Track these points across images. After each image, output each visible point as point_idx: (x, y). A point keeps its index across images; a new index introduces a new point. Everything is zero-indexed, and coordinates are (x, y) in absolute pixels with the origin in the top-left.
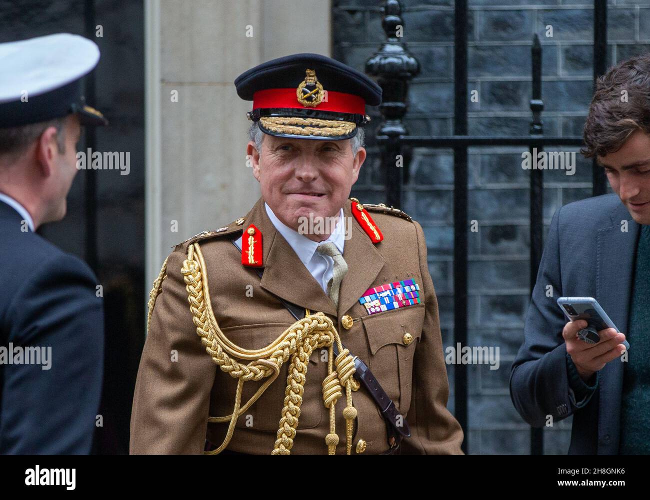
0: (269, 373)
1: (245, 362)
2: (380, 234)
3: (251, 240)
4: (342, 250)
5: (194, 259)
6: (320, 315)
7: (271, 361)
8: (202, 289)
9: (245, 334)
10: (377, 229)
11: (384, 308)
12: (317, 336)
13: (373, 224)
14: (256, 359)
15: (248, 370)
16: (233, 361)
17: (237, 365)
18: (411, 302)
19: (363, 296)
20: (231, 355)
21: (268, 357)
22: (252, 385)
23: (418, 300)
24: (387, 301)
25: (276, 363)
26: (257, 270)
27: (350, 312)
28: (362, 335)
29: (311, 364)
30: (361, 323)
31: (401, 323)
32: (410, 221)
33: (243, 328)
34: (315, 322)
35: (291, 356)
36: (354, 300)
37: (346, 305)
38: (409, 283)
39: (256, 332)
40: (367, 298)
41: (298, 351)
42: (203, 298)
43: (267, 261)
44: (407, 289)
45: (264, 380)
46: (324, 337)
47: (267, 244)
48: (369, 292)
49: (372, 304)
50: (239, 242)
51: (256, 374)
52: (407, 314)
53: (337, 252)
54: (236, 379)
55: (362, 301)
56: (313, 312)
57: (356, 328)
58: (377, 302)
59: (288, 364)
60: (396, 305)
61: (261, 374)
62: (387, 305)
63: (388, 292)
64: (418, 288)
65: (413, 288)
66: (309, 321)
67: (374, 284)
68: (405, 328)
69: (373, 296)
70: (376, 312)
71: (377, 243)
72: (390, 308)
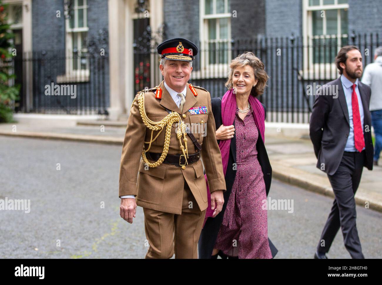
0: (160, 128)
1: (154, 125)
2: (197, 93)
3: (159, 92)
4: (185, 96)
5: (141, 96)
6: (176, 113)
7: (161, 125)
8: (143, 104)
9: (154, 118)
10: (196, 92)
11: (196, 113)
12: (174, 118)
13: (195, 91)
14: (156, 125)
15: (154, 128)
16: (150, 125)
17: (151, 126)
18: (204, 112)
19: (190, 110)
20: (149, 123)
21: (159, 124)
22: (156, 132)
23: (207, 112)
24: (197, 111)
25: (162, 126)
26: (159, 99)
27: (185, 113)
28: (189, 120)
29: (173, 128)
30: (188, 117)
31: (201, 118)
32: (206, 91)
33: (153, 116)
34: (174, 114)
35: (167, 124)
36: (187, 110)
37: (185, 111)
38: (204, 107)
39: (157, 118)
40: (191, 110)
41: (169, 123)
42: (143, 107)
43: (162, 97)
44: (203, 109)
45: (159, 131)
46: (176, 119)
47: (163, 92)
48: (192, 108)
49: (192, 112)
50: (155, 92)
51: (156, 129)
52: (203, 116)
53: (183, 96)
54: (151, 130)
55: (189, 111)
56: (174, 112)
57: (186, 118)
58: (194, 112)
59: (166, 126)
60: (200, 113)
61: (158, 129)
62: (197, 113)
63: (197, 109)
64: (207, 109)
65: (205, 109)
66: (172, 114)
67: (193, 106)
68: (202, 119)
69: (193, 110)
70: (193, 114)
71: (196, 96)
72: (198, 114)
